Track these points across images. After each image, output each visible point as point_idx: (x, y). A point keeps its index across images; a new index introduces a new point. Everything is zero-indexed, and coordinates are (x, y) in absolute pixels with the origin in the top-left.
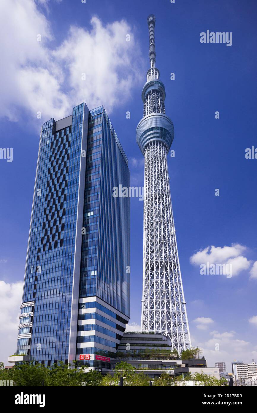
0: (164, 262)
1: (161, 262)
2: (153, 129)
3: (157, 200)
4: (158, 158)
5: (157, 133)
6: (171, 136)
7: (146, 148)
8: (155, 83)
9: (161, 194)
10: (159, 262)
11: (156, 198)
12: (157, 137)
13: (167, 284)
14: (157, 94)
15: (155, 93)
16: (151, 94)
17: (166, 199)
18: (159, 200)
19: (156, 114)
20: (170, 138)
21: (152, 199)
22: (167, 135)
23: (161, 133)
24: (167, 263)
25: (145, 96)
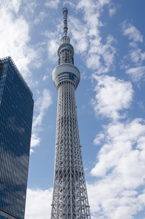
0: (71, 171)
1: (69, 171)
2: (64, 73)
3: (66, 122)
4: (68, 93)
5: (67, 76)
6: (77, 78)
7: (59, 86)
8: (67, 45)
9: (69, 118)
10: (67, 171)
11: (65, 121)
12: (67, 79)
13: (73, 190)
14: (68, 51)
15: (66, 51)
16: (64, 52)
17: (73, 122)
18: (68, 122)
19: (67, 64)
20: (76, 79)
21: (63, 121)
22: (75, 78)
23: (70, 76)
24: (73, 172)
25: (60, 52)
